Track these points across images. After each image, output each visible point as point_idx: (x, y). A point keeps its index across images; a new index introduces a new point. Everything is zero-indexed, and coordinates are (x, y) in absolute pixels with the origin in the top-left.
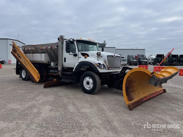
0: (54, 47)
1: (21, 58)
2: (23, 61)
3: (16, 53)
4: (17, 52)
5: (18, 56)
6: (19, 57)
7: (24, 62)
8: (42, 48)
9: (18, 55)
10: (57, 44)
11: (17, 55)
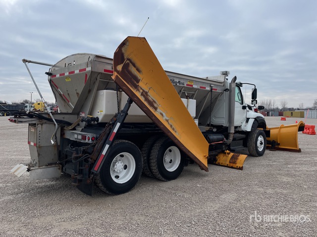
0: (216, 90)
1: (156, 109)
2: (165, 117)
3: (136, 87)
4: (141, 84)
5: (147, 99)
6: (151, 103)
7: (167, 121)
8: (192, 86)
9: (145, 94)
10: (222, 85)
11: (142, 94)
